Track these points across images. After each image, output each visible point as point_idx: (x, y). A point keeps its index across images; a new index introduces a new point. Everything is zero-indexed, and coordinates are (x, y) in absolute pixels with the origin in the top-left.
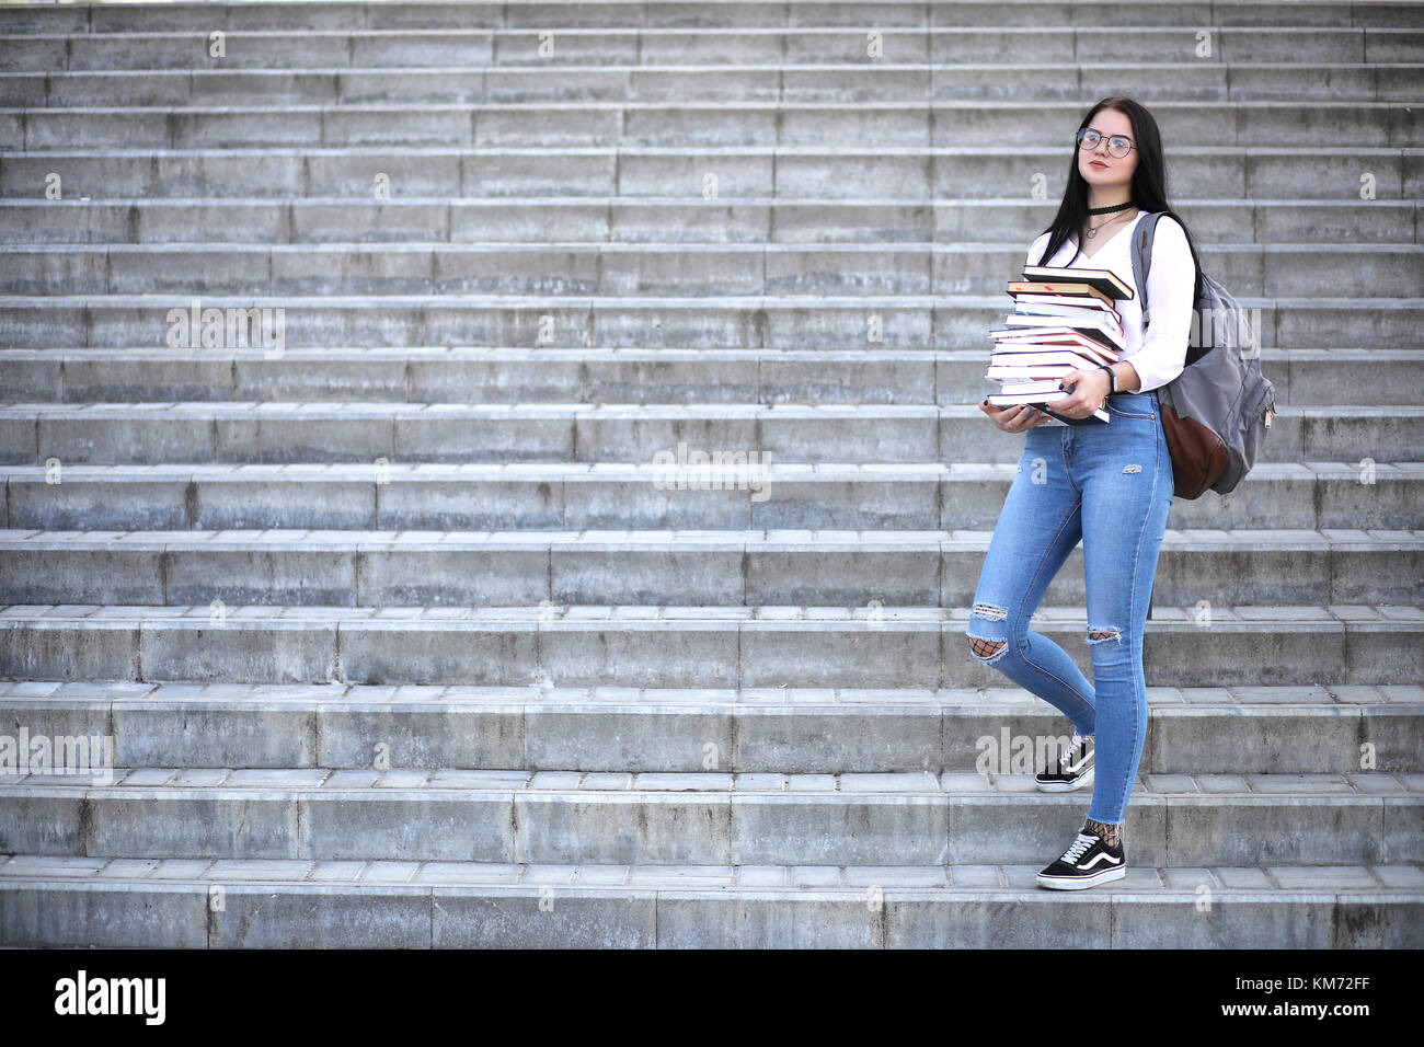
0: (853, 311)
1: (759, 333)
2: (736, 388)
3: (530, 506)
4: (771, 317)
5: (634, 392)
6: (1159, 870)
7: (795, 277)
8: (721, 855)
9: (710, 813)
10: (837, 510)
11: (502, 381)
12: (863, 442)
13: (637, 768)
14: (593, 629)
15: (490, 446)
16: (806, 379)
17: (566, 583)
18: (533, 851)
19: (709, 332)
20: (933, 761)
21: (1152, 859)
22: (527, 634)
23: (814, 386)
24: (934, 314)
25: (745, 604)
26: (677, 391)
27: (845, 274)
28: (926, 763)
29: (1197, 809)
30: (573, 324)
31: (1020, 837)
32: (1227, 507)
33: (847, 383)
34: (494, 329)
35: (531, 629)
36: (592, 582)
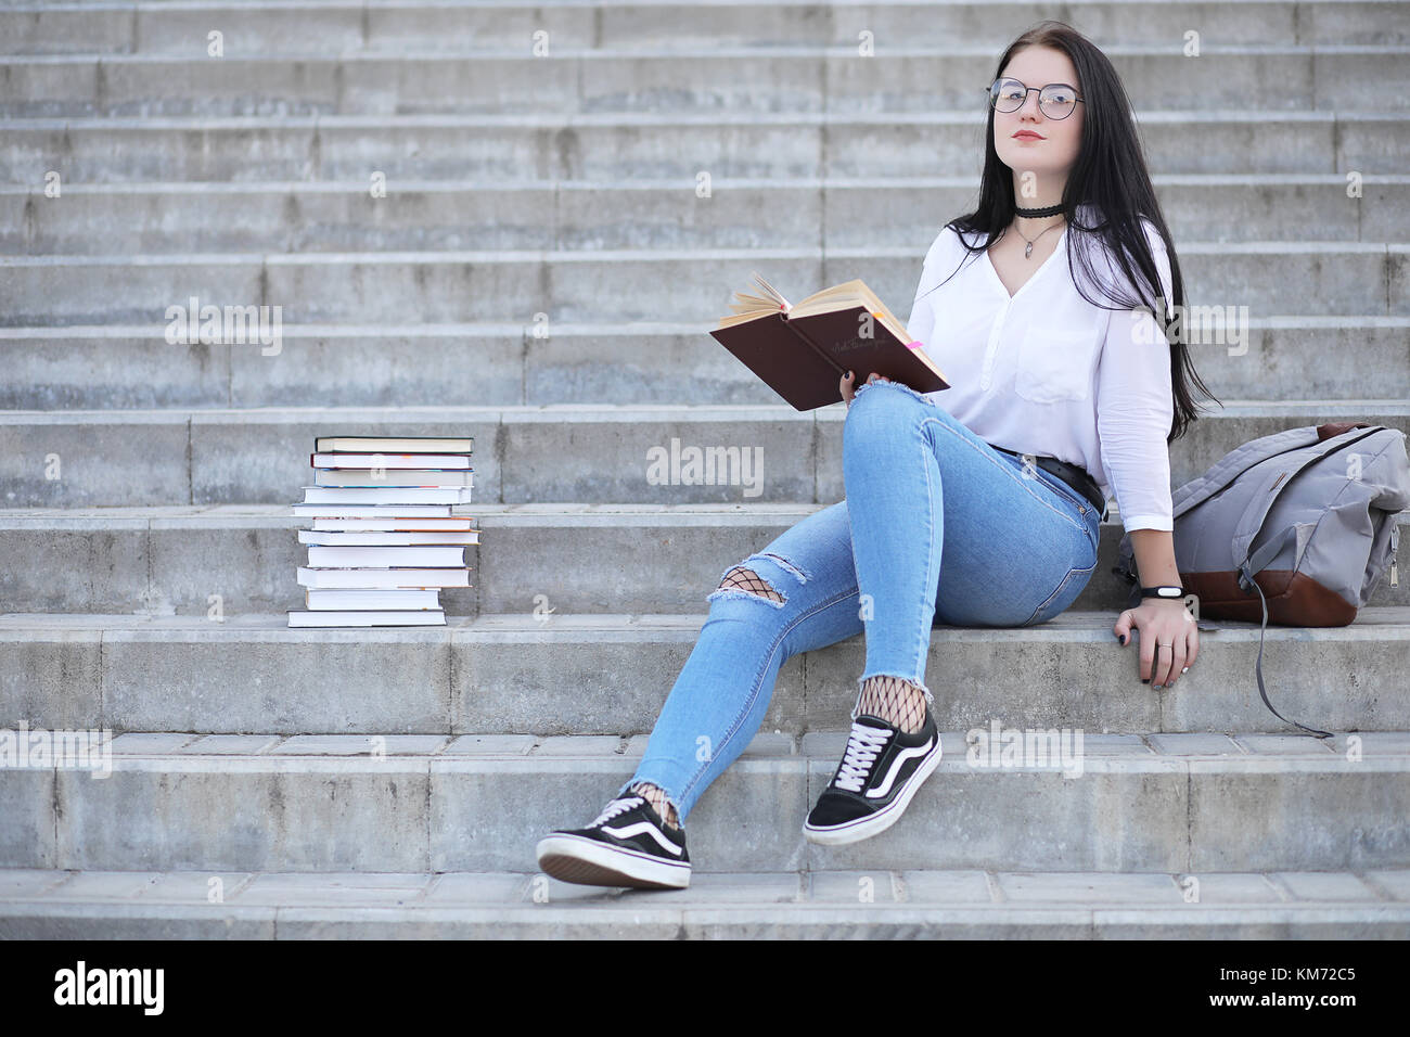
0: (704, 129)
1: (565, 162)
2: (521, 230)
3: (182, 374)
4: (584, 140)
5: (369, 238)
6: (1176, 876)
7: (625, 95)
8: (412, 856)
9: (394, 789)
10: (659, 377)
11: (170, 222)
12: (706, 293)
13: (290, 727)
14: (238, 525)
15: (134, 303)
16: (628, 216)
17: (215, 470)
18: (89, 850)
19: (490, 162)
20: (789, 714)
21: (1164, 859)
22: (132, 533)
23: (640, 227)
24: (825, 133)
25: (501, 501)
26: (433, 236)
27: (698, 90)
28: (777, 718)
29: (1243, 779)
30: (288, 151)
31: (934, 826)
32: (1273, 367)
33: (689, 221)
34: (172, 160)
35: (137, 527)
36: (257, 470)
